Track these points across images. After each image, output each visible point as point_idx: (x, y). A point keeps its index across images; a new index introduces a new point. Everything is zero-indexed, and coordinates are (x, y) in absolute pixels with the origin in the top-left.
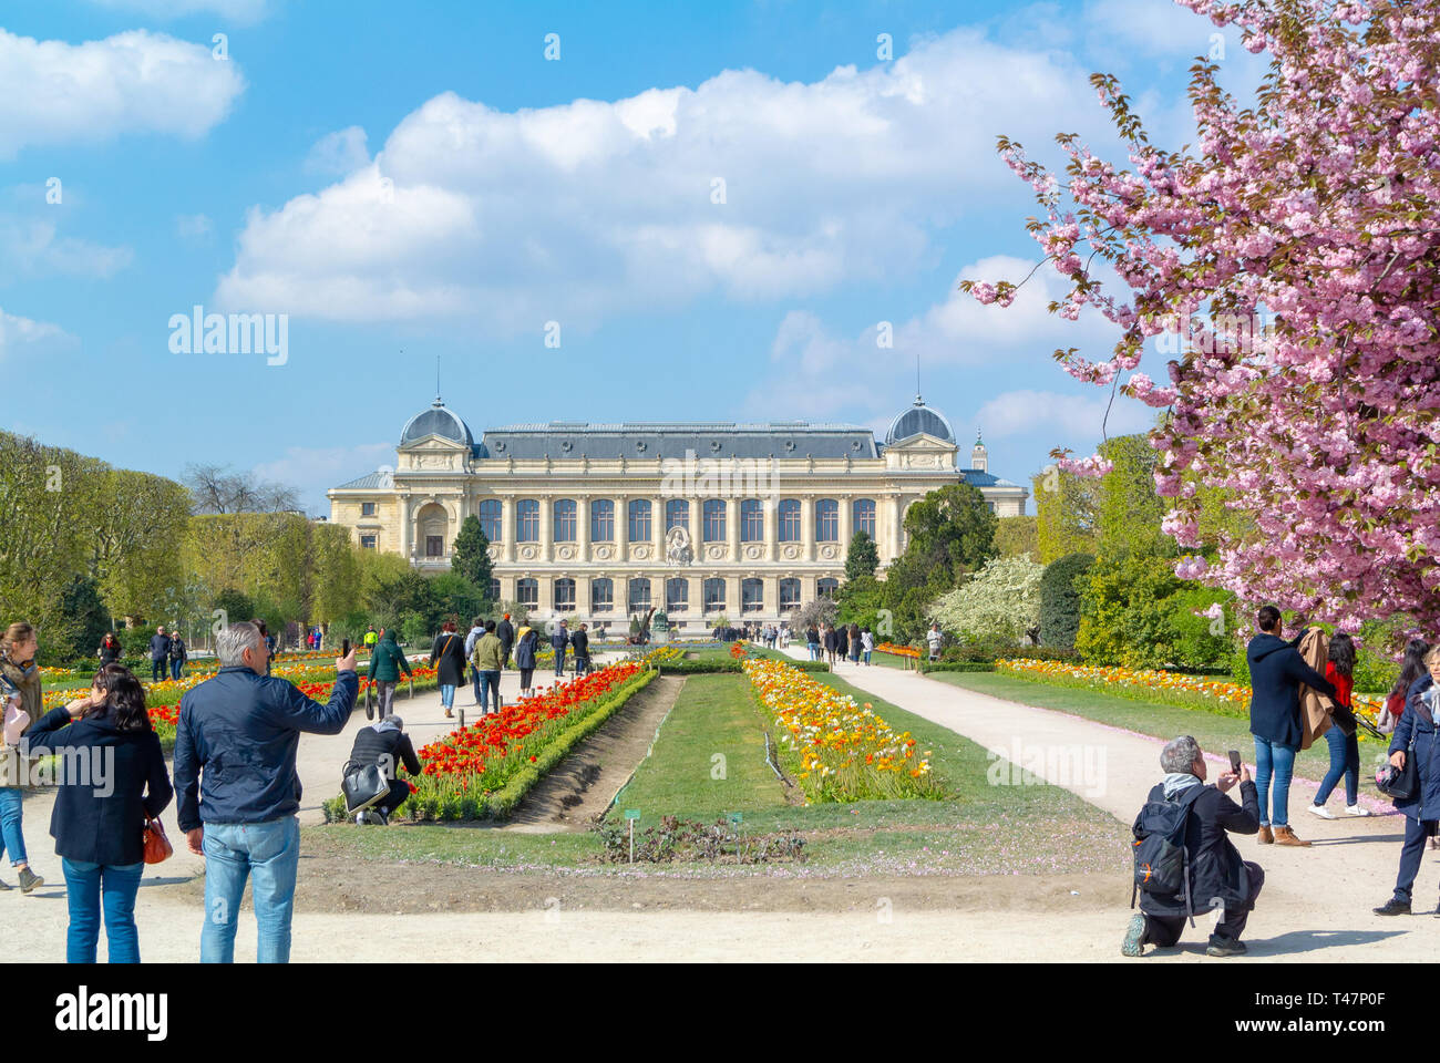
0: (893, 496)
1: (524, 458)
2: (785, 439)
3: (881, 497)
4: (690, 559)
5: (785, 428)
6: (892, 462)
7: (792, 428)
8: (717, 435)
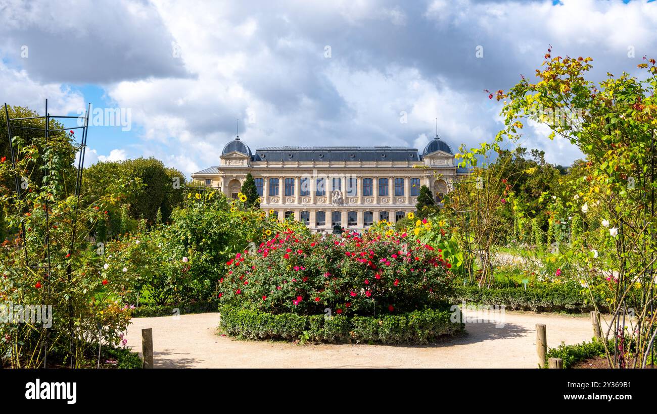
0: (428, 177)
1: (273, 161)
2: (381, 153)
3: (423, 177)
4: (342, 204)
5: (381, 149)
6: (427, 162)
7: (384, 149)
8: (352, 152)
